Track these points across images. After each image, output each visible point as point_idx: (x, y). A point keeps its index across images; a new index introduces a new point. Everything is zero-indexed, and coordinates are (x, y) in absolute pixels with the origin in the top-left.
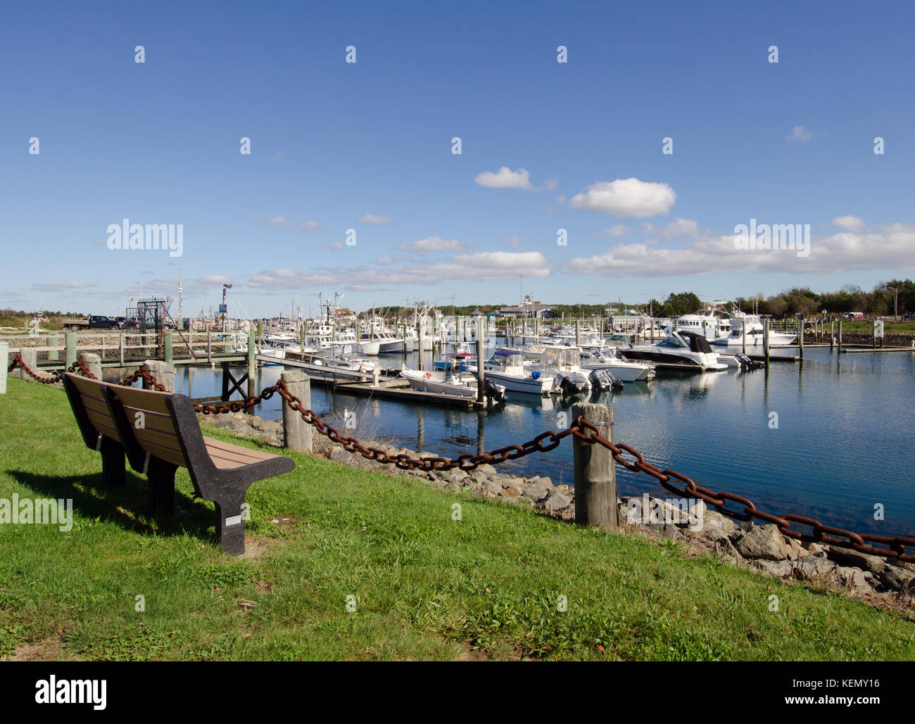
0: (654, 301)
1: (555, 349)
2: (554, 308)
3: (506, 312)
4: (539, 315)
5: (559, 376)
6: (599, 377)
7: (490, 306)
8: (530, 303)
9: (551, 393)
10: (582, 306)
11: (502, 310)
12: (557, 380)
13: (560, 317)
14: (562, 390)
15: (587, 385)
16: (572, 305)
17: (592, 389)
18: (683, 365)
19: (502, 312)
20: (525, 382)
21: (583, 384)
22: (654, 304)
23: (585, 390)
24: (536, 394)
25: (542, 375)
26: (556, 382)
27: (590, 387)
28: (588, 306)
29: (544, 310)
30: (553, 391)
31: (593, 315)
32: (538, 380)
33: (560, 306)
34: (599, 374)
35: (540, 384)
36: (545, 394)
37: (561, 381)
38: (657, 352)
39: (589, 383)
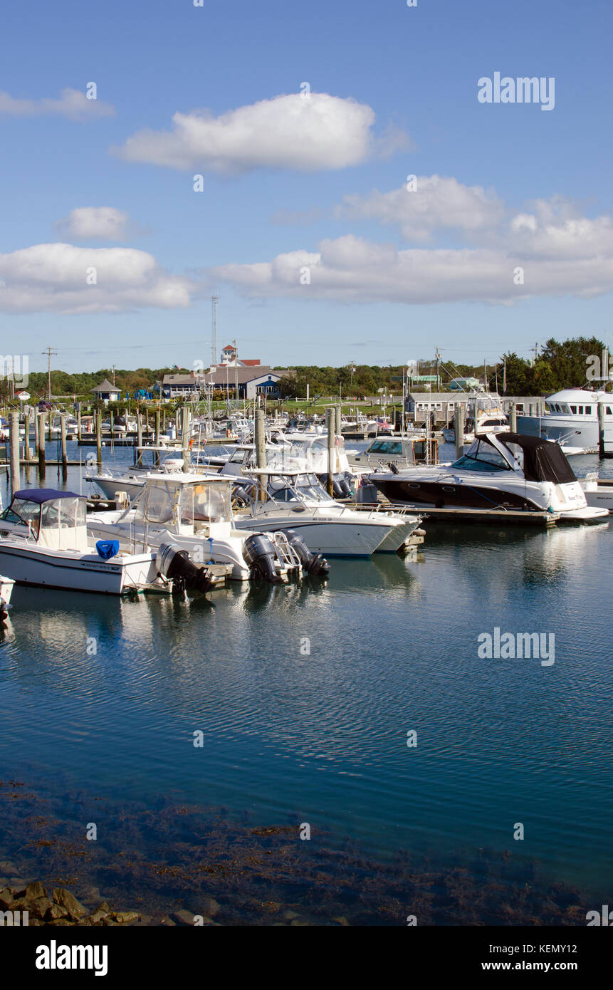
0: (513, 357)
1: (166, 482)
2: (287, 375)
3: (174, 387)
4: (252, 391)
5: (165, 549)
6: (266, 549)
7: (147, 371)
8: (233, 364)
9: (146, 592)
10: (359, 369)
11: (167, 380)
12: (159, 558)
13: (302, 396)
14: (171, 584)
15: (237, 569)
16: (339, 367)
17: (250, 580)
18: (506, 512)
19: (166, 386)
20: (85, 565)
21: (229, 568)
22: (512, 363)
23: (233, 581)
24: (107, 594)
25: (122, 546)
26: (158, 564)
27: (245, 575)
28: (376, 369)
29: (265, 379)
30: (148, 586)
31: (380, 390)
32: (112, 560)
33: (300, 370)
34: (268, 541)
35: (117, 571)
36: (132, 594)
37: (168, 561)
38: (450, 481)
39: (243, 564)
